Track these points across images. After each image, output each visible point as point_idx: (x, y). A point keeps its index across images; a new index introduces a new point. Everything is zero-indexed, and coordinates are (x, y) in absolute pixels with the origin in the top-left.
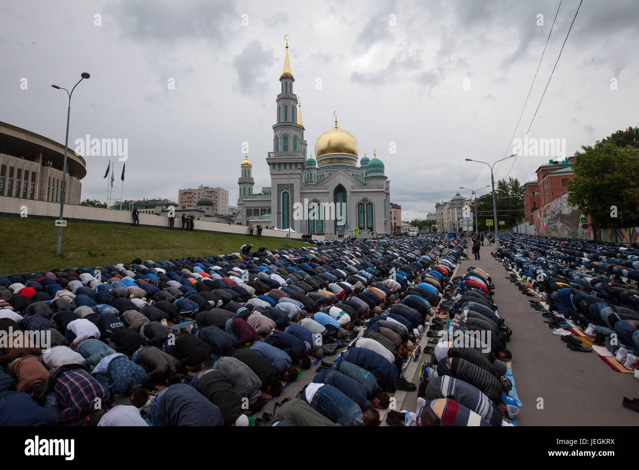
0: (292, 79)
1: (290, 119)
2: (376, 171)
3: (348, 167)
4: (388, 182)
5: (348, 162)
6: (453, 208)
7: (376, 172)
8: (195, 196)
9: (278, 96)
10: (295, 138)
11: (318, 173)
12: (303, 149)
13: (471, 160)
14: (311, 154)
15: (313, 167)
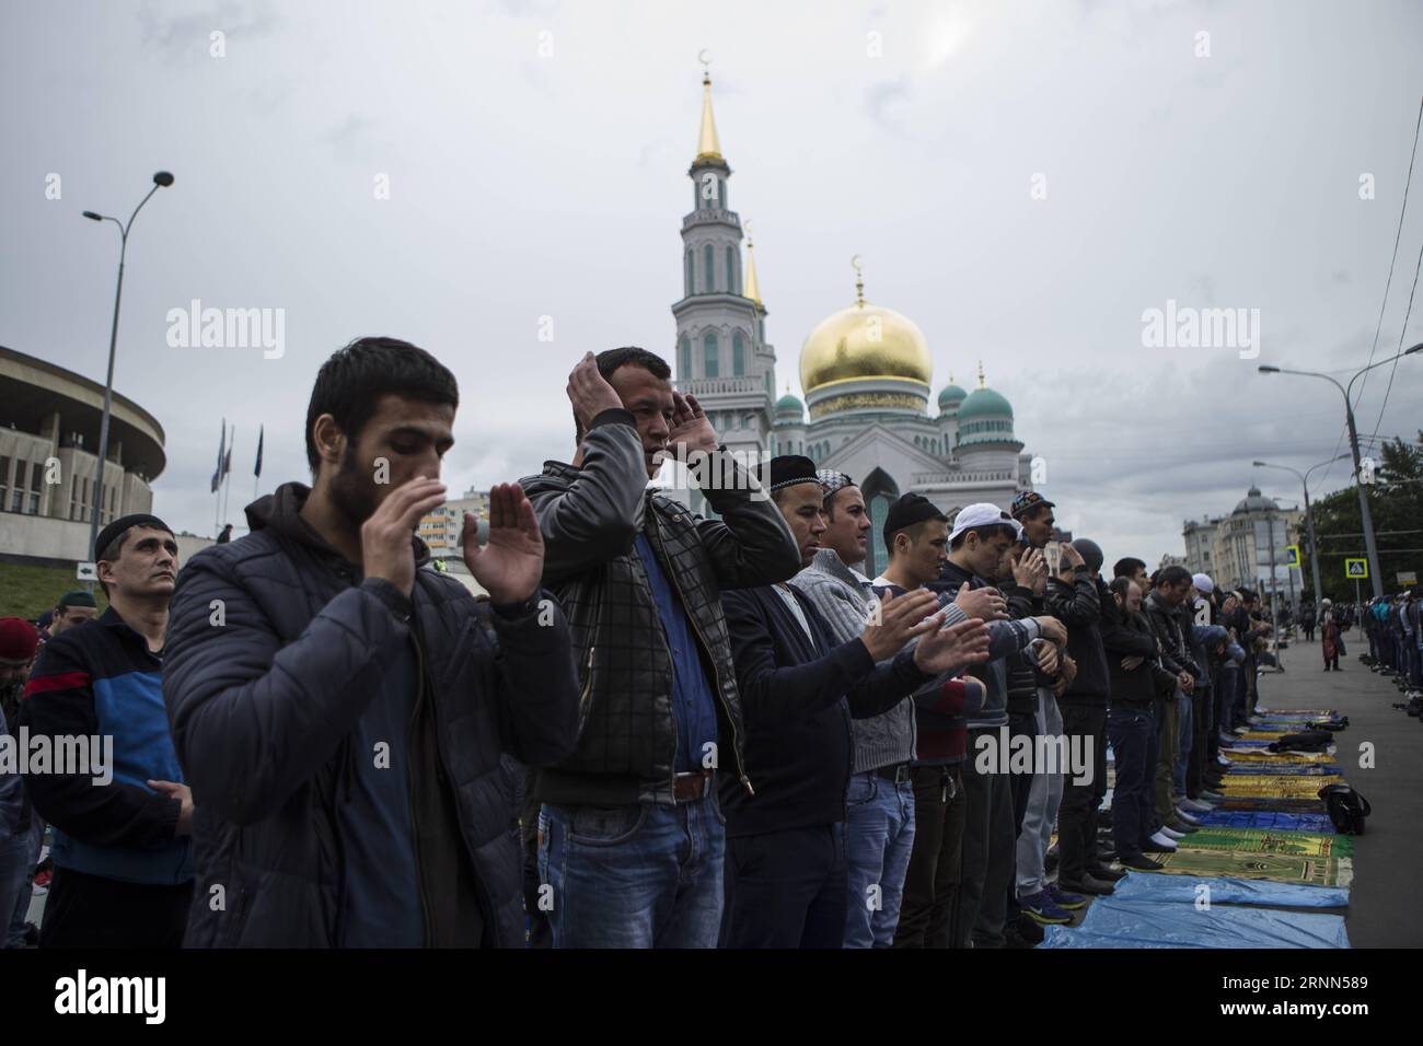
0: (723, 169)
1: (721, 284)
2: (989, 426)
3: (900, 419)
4: (1027, 460)
5: (902, 402)
6: (1242, 536)
7: (988, 429)
8: (454, 519)
9: (686, 220)
10: (739, 338)
11: (812, 439)
12: (764, 371)
13: (1277, 370)
14: (789, 384)
15: (795, 420)
